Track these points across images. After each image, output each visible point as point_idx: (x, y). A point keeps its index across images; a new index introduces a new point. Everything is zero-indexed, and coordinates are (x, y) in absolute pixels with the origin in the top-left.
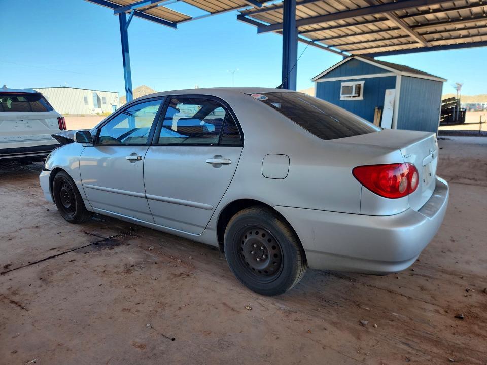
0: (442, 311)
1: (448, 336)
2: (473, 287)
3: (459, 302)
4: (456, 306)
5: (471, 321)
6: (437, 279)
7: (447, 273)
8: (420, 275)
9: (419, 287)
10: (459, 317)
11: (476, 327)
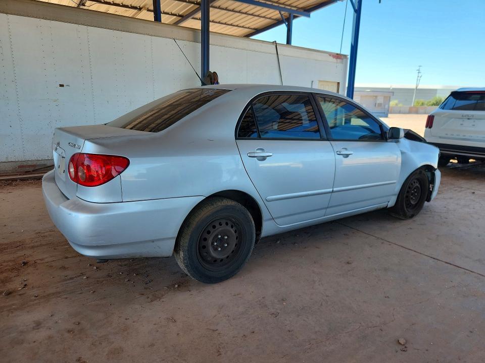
0: (38, 262)
1: (28, 252)
2: (21, 293)
3: (28, 273)
4: (30, 269)
5: (15, 266)
6: (59, 282)
7: (53, 294)
8: (76, 277)
9: (68, 268)
10: (25, 264)
11: (11, 264)
